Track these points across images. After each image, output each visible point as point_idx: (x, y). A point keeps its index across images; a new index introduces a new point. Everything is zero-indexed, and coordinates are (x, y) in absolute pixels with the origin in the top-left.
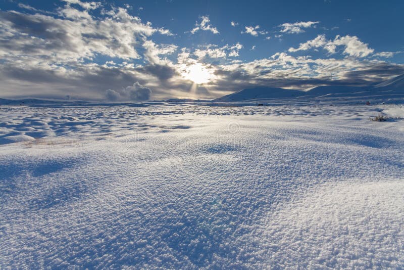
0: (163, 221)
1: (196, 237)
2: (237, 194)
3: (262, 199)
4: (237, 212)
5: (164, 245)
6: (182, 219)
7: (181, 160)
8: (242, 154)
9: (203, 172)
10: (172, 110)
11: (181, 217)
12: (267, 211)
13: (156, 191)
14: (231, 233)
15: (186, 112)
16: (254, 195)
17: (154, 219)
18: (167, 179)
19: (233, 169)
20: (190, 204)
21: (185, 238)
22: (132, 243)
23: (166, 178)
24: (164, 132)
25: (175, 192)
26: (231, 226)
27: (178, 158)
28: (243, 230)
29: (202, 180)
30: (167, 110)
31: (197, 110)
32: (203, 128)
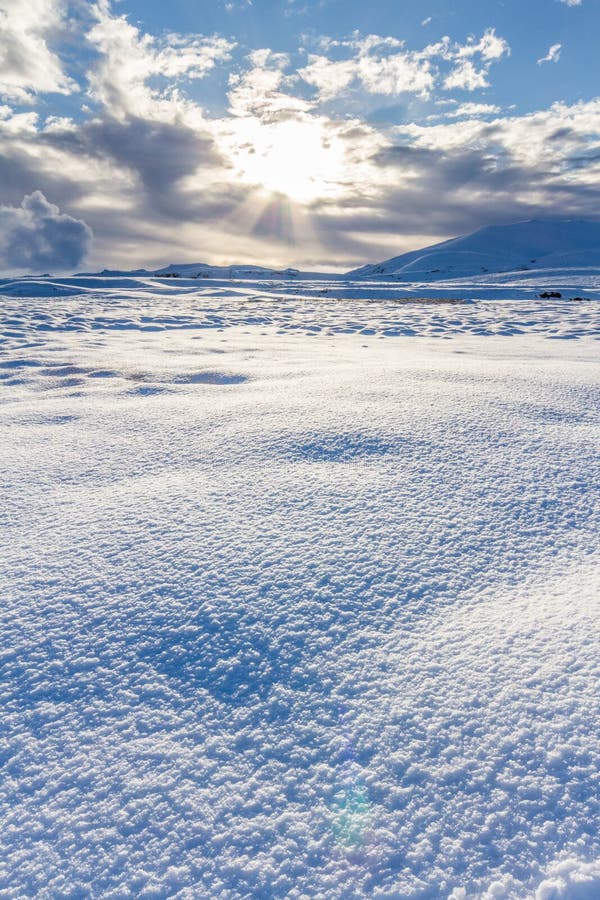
0: (143, 622)
1: (233, 653)
2: (367, 565)
3: (441, 579)
4: (356, 606)
5: (145, 669)
6: (197, 618)
7: (202, 478)
8: (414, 464)
9: (272, 512)
10: (180, 314)
11: (195, 614)
12: (443, 605)
13: (120, 556)
14: (328, 647)
15: (235, 322)
16: (419, 568)
17: (114, 618)
18: (154, 529)
19: (370, 503)
20: (222, 586)
21: (204, 656)
22: (58, 662)
23: (150, 525)
24: (144, 392)
25: (177, 561)
26: (332, 634)
27: (193, 473)
28: (363, 641)
29: (266, 531)
30: (156, 313)
31: (281, 315)
32: (294, 382)
